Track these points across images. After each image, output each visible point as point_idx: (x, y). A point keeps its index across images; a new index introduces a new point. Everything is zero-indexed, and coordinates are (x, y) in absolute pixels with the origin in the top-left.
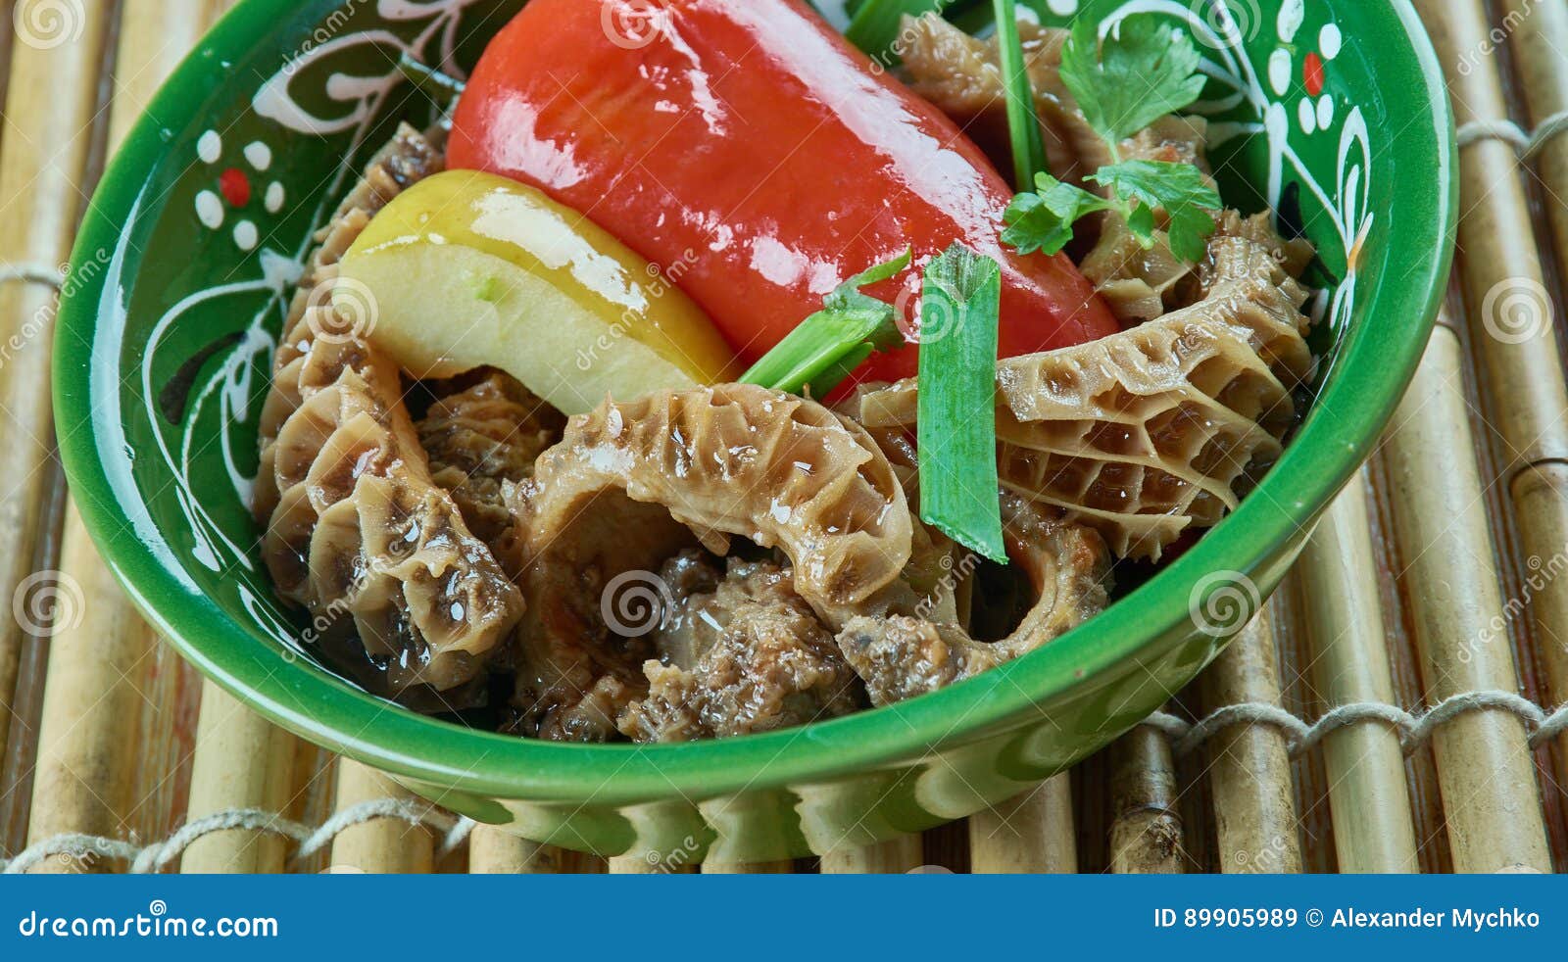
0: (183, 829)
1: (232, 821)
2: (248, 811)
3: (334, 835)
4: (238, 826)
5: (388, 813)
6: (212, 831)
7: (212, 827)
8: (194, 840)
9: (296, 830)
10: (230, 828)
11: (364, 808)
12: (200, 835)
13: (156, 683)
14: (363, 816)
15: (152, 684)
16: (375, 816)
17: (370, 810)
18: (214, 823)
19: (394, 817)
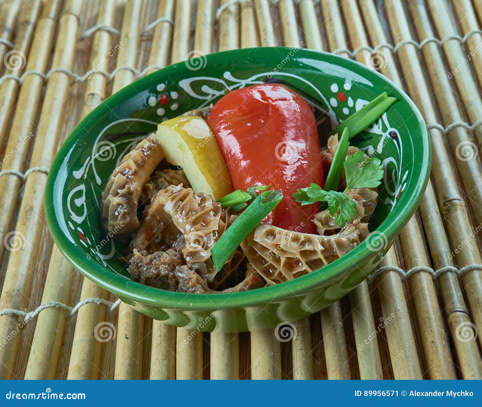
0: (39, 307)
1: (53, 305)
2: (57, 303)
3: (78, 309)
4: (54, 306)
5: (91, 301)
6: (47, 308)
7: (47, 306)
8: (42, 310)
9: (70, 308)
10: (52, 307)
11: (85, 301)
12: (44, 309)
13: (37, 274)
14: (84, 303)
15: (36, 274)
16: (88, 303)
17: (86, 301)
18: (48, 306)
19: (93, 302)
